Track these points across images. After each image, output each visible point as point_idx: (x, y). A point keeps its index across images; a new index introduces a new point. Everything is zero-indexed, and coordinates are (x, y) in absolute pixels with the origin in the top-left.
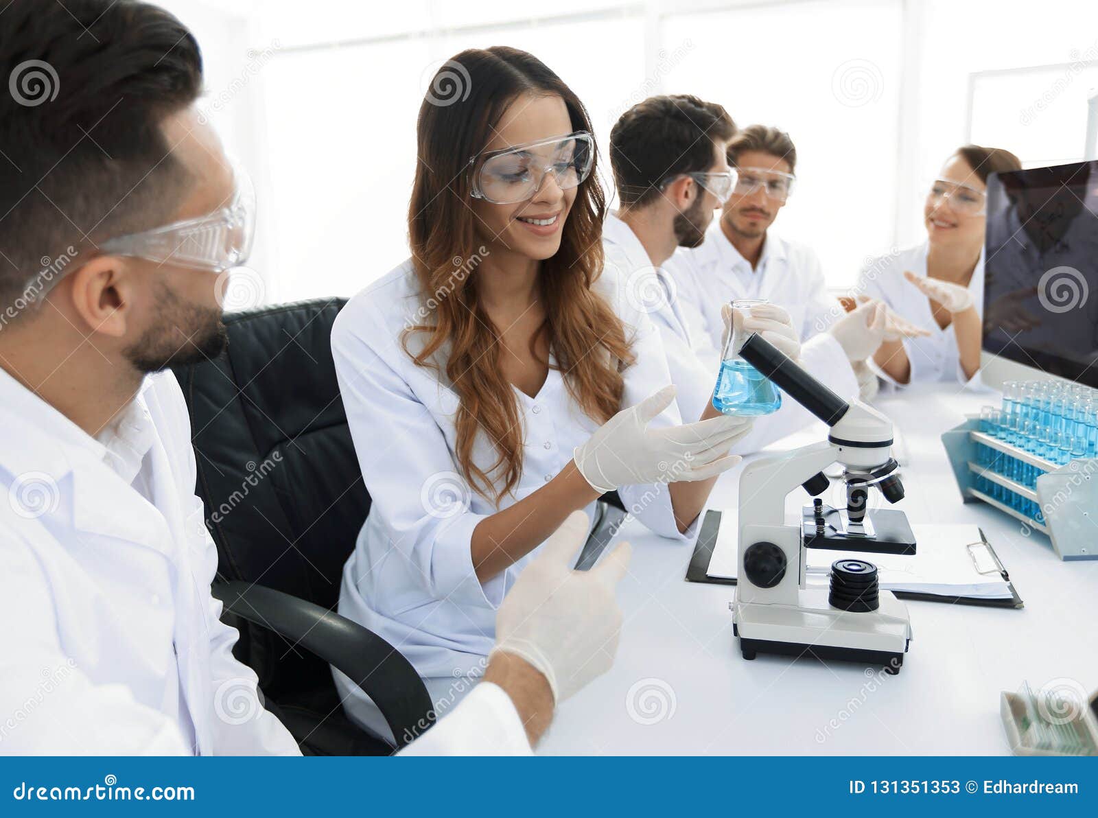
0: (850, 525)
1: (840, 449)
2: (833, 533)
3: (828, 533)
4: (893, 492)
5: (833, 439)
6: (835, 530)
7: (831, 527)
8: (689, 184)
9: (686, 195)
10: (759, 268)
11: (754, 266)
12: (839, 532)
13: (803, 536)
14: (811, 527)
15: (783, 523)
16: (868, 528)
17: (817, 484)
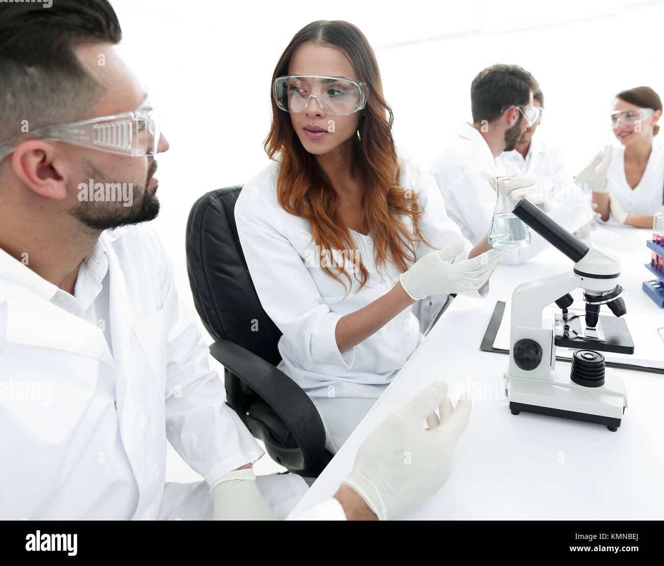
0: (587, 329)
1: (582, 279)
2: (575, 336)
3: (572, 336)
4: (618, 309)
5: (577, 272)
6: (576, 334)
7: (574, 332)
8: (516, 111)
9: (514, 118)
10: (527, 157)
11: (524, 157)
12: (579, 335)
13: (554, 336)
14: (560, 331)
15: (541, 326)
16: (600, 334)
17: (565, 302)
